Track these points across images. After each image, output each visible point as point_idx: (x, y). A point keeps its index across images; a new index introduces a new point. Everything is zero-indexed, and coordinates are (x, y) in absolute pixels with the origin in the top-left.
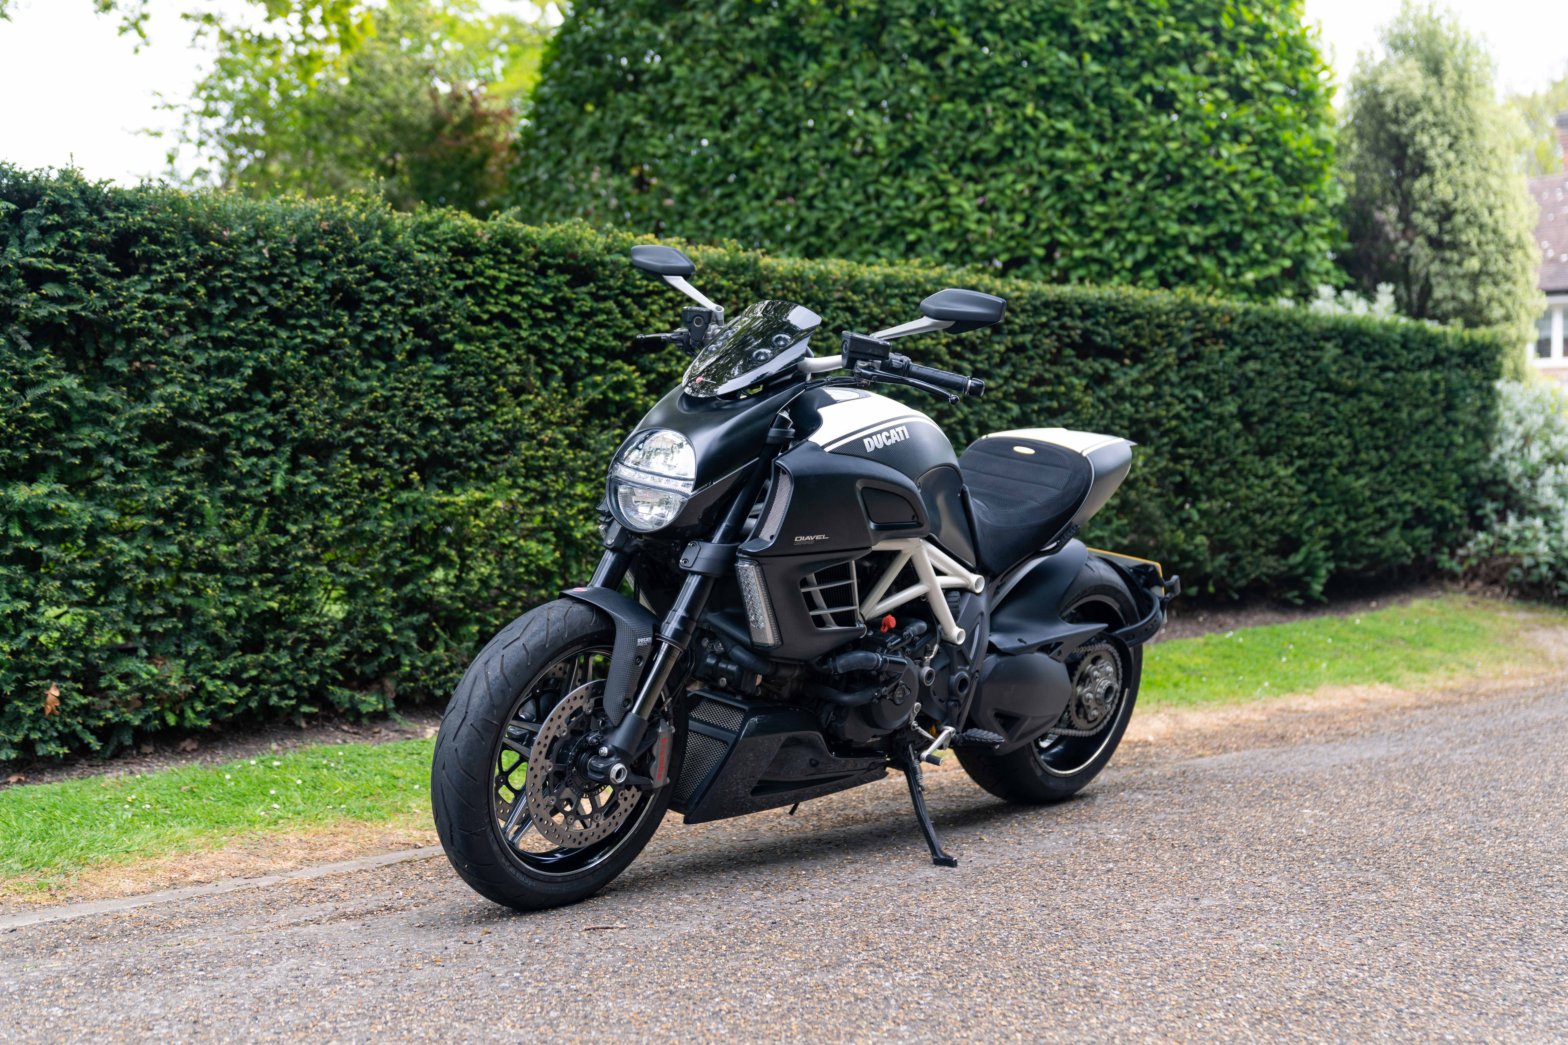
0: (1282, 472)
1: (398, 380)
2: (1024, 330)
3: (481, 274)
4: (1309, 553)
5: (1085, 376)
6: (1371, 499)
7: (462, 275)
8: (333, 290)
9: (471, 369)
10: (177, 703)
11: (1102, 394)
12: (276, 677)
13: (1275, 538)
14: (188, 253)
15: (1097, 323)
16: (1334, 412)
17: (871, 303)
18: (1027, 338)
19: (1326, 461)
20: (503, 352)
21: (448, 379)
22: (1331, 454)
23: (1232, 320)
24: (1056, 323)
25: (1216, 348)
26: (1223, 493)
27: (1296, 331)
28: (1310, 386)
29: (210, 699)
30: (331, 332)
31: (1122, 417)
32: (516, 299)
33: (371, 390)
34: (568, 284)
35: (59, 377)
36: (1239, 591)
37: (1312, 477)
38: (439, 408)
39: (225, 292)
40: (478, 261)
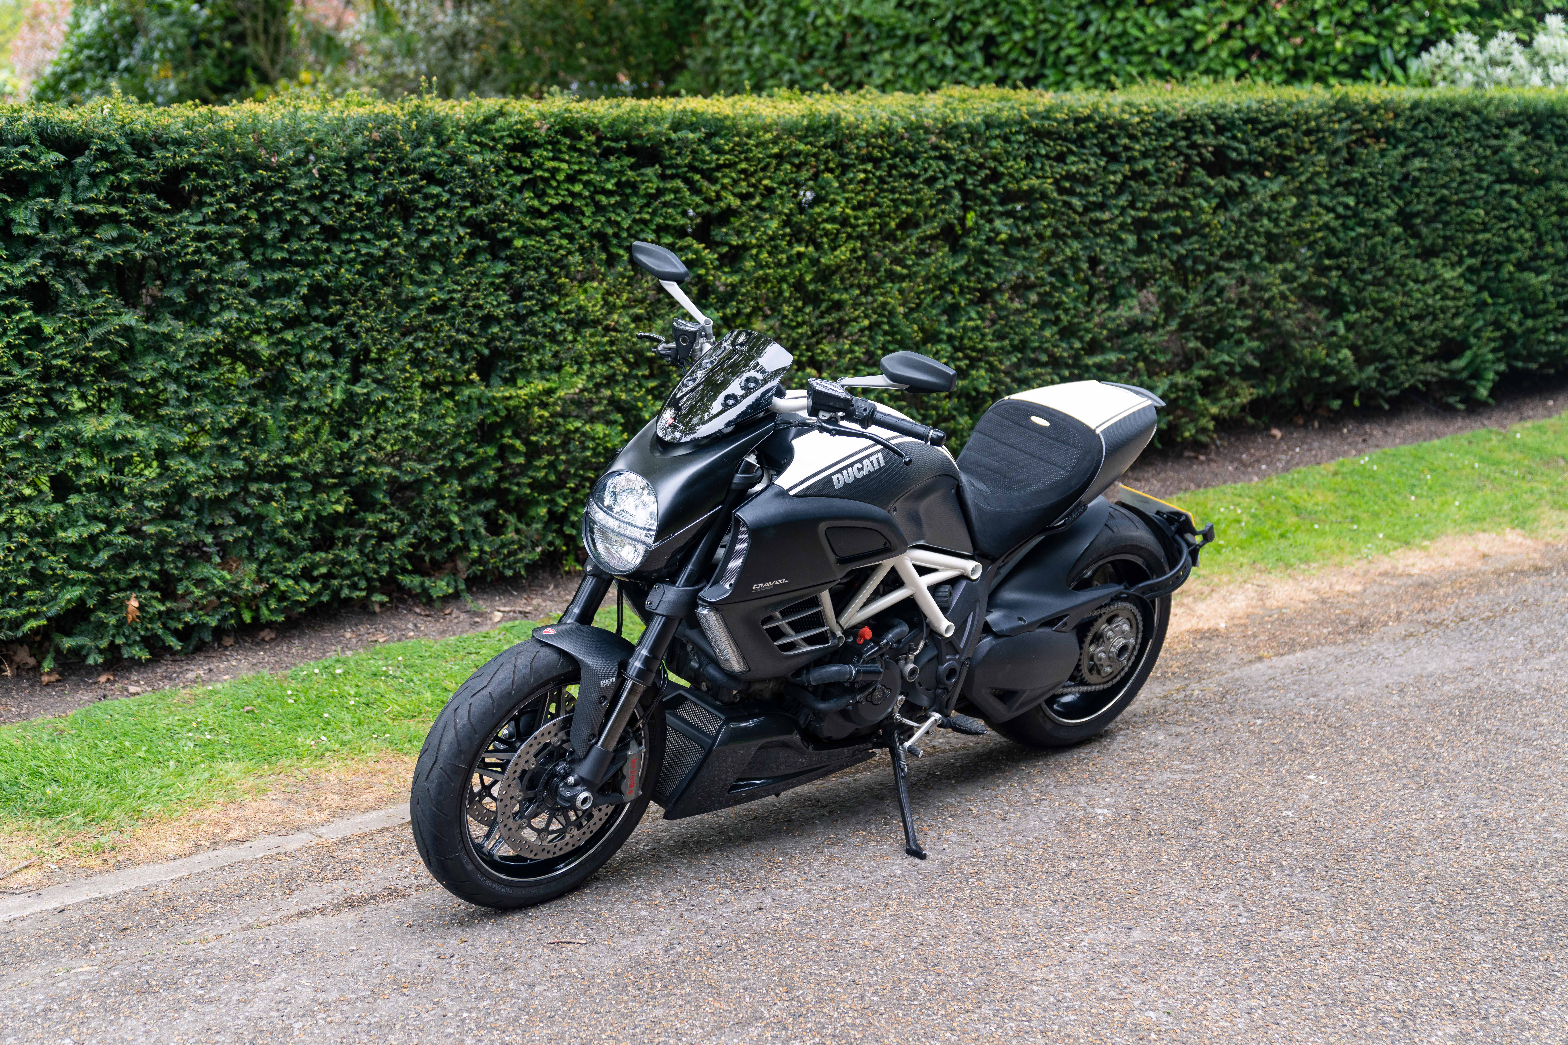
0: (1448, 275)
1: (457, 283)
2: (1145, 155)
3: (540, 166)
4: (1476, 356)
5: (1217, 195)
6: (1554, 294)
7: (519, 170)
8: (386, 201)
9: (531, 263)
10: (253, 602)
11: (1236, 214)
12: (347, 571)
13: (1434, 345)
14: (238, 182)
15: (1234, 138)
16: (1514, 204)
17: (967, 148)
18: (1149, 164)
19: (1503, 258)
20: (565, 242)
21: (507, 276)
22: (1509, 250)
23: (1397, 116)
24: (1183, 143)
25: (1377, 148)
26: (1375, 302)
27: (1475, 119)
28: (1487, 178)
29: (283, 597)
30: (385, 244)
31: (1258, 234)
32: (578, 188)
33: (428, 296)
34: (632, 167)
35: (119, 314)
36: (1389, 400)
37: (1484, 275)
38: (499, 305)
39: (278, 215)
40: (537, 154)
